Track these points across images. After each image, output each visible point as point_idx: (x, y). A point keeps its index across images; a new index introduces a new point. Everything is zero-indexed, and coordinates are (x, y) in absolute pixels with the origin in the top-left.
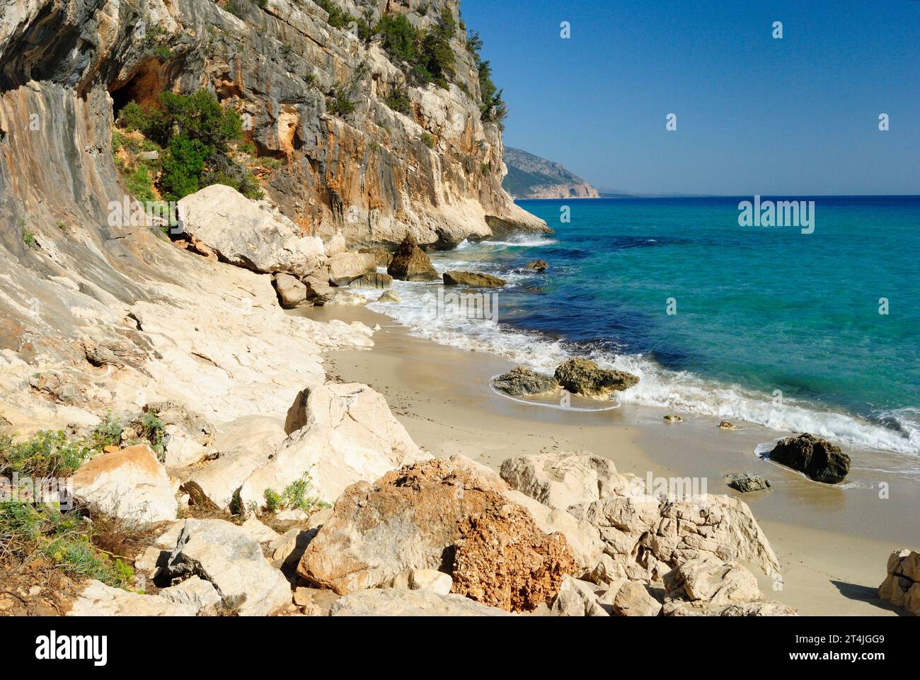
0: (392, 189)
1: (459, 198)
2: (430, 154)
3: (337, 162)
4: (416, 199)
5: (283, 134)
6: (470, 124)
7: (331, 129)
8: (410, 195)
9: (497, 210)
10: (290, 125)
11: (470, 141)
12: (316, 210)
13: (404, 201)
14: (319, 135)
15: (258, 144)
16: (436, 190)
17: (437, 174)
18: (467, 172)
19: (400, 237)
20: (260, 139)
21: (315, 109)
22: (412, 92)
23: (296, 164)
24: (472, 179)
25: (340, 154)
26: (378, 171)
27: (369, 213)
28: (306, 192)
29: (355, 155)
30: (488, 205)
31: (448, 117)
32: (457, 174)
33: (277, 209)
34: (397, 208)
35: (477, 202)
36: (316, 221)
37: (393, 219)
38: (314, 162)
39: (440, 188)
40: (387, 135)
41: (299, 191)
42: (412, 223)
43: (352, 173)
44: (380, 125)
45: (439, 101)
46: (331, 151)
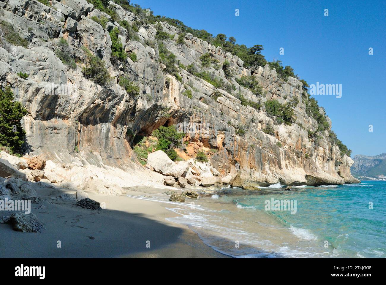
0: (261, 162)
1: (293, 167)
2: (279, 150)
3: (238, 151)
4: (272, 166)
5: (219, 141)
6: (300, 139)
7: (236, 139)
8: (269, 165)
9: (312, 173)
10: (222, 138)
11: (300, 145)
12: (228, 167)
13: (266, 167)
14: (231, 141)
15: (210, 144)
16: (282, 163)
17: (282, 157)
18: (298, 157)
19: (263, 180)
20: (211, 143)
21: (230, 133)
22: (275, 127)
23: (222, 151)
24: (300, 160)
25: (238, 149)
26: (255, 155)
27: (250, 170)
28: (224, 161)
29: (244, 149)
30: (308, 171)
31: (290, 136)
32: (293, 157)
33: (212, 166)
34: (263, 169)
35: (303, 169)
36: (228, 171)
37: (261, 173)
38: (229, 151)
39: (283, 163)
40: (261, 142)
41: (221, 160)
42: (269, 175)
43: (244, 155)
44: (258, 138)
45: (285, 130)
46: (235, 147)
